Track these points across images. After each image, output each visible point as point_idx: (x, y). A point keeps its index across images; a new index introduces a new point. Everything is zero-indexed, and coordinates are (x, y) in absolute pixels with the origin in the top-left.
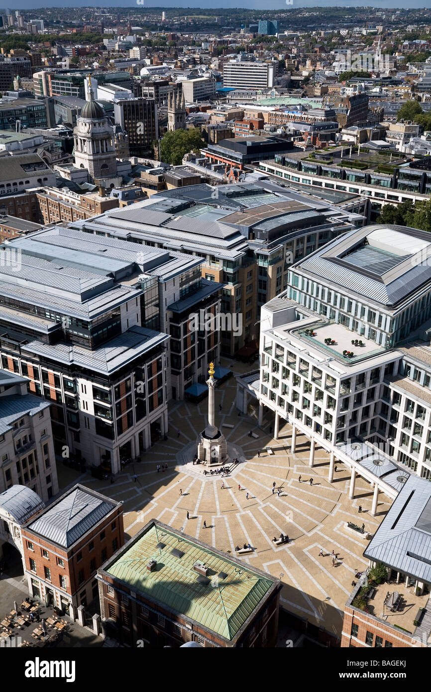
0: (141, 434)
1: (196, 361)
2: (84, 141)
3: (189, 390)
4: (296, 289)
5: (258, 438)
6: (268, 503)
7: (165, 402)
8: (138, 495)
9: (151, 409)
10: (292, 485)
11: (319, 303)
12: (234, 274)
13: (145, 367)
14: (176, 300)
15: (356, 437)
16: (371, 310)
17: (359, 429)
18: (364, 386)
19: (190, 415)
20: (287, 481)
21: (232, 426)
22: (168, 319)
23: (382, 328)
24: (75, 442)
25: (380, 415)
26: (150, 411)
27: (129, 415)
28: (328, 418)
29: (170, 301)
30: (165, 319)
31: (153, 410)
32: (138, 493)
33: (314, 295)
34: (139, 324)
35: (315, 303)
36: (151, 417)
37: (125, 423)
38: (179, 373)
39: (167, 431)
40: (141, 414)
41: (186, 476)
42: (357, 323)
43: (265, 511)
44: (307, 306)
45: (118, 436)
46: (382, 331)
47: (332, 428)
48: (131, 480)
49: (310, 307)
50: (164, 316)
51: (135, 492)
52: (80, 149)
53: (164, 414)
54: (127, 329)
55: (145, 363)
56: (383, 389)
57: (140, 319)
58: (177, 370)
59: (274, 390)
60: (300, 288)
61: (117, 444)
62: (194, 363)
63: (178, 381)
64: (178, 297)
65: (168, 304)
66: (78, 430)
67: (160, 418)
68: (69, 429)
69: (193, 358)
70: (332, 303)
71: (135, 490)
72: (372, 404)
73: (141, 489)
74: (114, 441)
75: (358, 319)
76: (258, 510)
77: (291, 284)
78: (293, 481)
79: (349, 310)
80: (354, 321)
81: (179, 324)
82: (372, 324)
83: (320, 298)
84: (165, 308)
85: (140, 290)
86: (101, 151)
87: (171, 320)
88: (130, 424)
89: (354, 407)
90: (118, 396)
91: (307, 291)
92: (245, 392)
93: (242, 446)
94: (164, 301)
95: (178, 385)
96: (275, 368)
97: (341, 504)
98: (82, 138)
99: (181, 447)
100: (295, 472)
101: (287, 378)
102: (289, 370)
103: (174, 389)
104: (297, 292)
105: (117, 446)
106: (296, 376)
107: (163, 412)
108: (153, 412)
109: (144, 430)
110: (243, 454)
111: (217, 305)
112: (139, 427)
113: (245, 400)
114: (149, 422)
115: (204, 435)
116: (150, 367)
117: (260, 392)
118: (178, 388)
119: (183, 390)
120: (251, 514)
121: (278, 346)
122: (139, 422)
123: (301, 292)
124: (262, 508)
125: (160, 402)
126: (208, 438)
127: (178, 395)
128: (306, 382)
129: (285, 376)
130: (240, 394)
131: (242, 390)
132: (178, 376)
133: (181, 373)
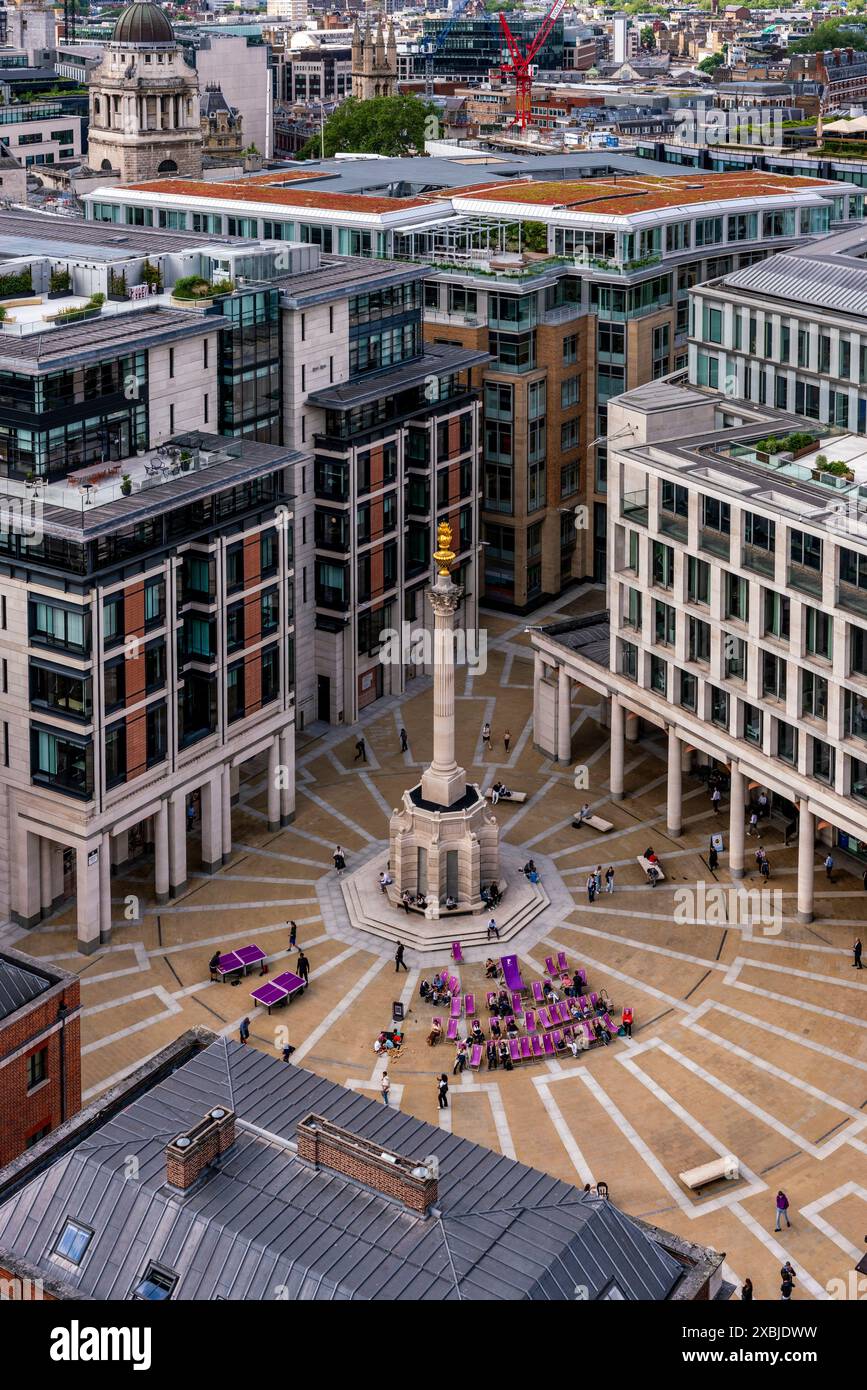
0: (196, 799)
1: (399, 591)
2: (117, 98)
4: (717, 350)
5: (609, 831)
6: (654, 1042)
7: (285, 695)
8: (165, 1015)
9: (237, 712)
10: (740, 978)
11: (792, 378)
12: (523, 338)
13: (218, 547)
14: (337, 380)
20: (721, 967)
22: (308, 436)
26: (232, 719)
27: (154, 715)
29: (318, 380)
30: (298, 433)
31: (243, 716)
32: (165, 1008)
33: (776, 357)
34: (212, 428)
35: (782, 383)
36: (233, 740)
37: (137, 739)
38: (341, 626)
39: (289, 808)
40: (198, 721)
41: (348, 953)
43: (643, 1067)
44: (755, 398)
45: (110, 786)
48: (146, 966)
49: (763, 400)
50: (297, 423)
51: (157, 1005)
52: (103, 123)
53: (282, 741)
54: (168, 436)
55: (217, 534)
57: (214, 416)
58: (337, 615)
59: (660, 652)
60: (728, 343)
61: (103, 820)
62: (393, 598)
63: (339, 655)
65: (312, 388)
67: (266, 750)
69: (389, 583)
70: (834, 371)
71: (154, 997)
73: (179, 994)
74: (91, 805)
76: (619, 1065)
77: (699, 337)
78: (745, 968)
81: (344, 450)
83: (794, 361)
84: (298, 398)
85: (217, 318)
86: (159, 128)
87: (319, 441)
88: (155, 754)
90: (117, 633)
91: (752, 350)
92: (562, 680)
93: (556, 855)
94: (297, 372)
95: (339, 665)
96: (661, 573)
98: (111, 92)
100: (749, 937)
101: (704, 596)
102: (707, 566)
103: (324, 683)
104: (722, 357)
105: (101, 831)
106: (733, 583)
107: (278, 732)
108: (240, 724)
109: (207, 785)
110: (560, 883)
111: (467, 417)
112: (189, 772)
113: (564, 708)
114: (229, 760)
115: (417, 797)
116: (236, 554)
117: (613, 667)
118: (339, 683)
119: (353, 685)
120: (589, 1081)
121: (667, 488)
122: (190, 752)
123: (731, 354)
124: (635, 1059)
125: (269, 694)
126: (432, 807)
127: (337, 706)
128: (769, 595)
129: (698, 591)
130: (543, 696)
131: (551, 677)
132: (339, 635)
133: (347, 623)
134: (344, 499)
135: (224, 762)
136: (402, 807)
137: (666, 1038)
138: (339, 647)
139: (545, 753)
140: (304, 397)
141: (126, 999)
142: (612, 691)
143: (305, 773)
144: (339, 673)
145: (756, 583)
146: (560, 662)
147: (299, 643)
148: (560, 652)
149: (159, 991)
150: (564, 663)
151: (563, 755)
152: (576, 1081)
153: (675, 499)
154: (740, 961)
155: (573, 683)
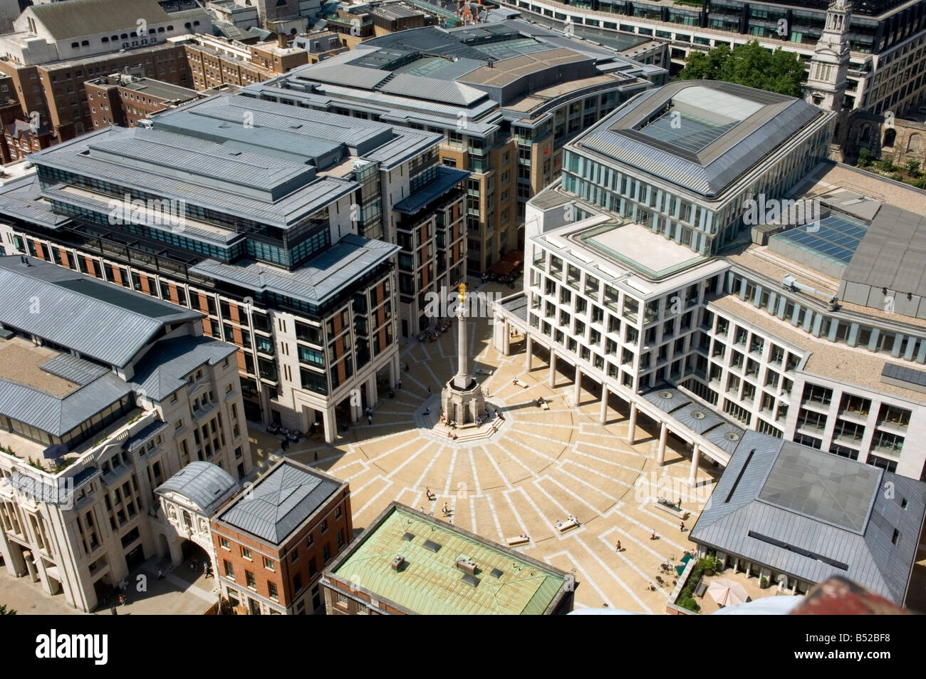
0: (364, 387)
4: (575, 177)
5: (526, 387)
6: (546, 476)
7: (395, 341)
8: (364, 471)
9: (377, 351)
10: (578, 450)
11: (608, 195)
12: (484, 156)
13: (367, 292)
14: (405, 196)
15: (665, 382)
17: (669, 370)
18: (676, 310)
20: (570, 445)
22: (394, 224)
23: (701, 228)
24: (271, 399)
25: (698, 349)
26: (375, 354)
27: (348, 361)
28: (628, 356)
29: (397, 198)
30: (390, 223)
31: (380, 352)
32: (364, 468)
33: (602, 185)
34: (354, 232)
35: (603, 196)
36: (377, 363)
37: (342, 371)
38: (412, 300)
40: (363, 358)
41: (430, 443)
42: (665, 222)
43: (542, 486)
44: (592, 200)
45: (334, 388)
46: (700, 233)
47: (633, 370)
48: (354, 451)
49: (595, 202)
50: (389, 219)
51: (361, 467)
53: (394, 358)
54: (338, 239)
55: (367, 287)
56: (702, 313)
57: (356, 225)
59: (548, 320)
60: (581, 175)
61: (332, 401)
62: (432, 285)
63: (411, 312)
64: (407, 192)
65: (395, 202)
66: (275, 383)
67: (389, 364)
68: (262, 382)
69: (430, 278)
70: (627, 195)
71: (359, 464)
72: (687, 334)
73: (368, 462)
74: (327, 396)
75: (666, 217)
76: (533, 485)
77: (566, 169)
78: (580, 445)
79: (653, 204)
80: (659, 219)
81: (410, 230)
82: (686, 223)
83: (610, 188)
84: (389, 208)
85: (354, 183)
87: (399, 225)
88: (349, 373)
89: (664, 339)
91: (592, 179)
92: (506, 324)
93: (505, 399)
94: (388, 197)
95: (411, 317)
96: (550, 289)
97: (646, 474)
99: (419, 402)
100: (580, 432)
101: (568, 303)
104: (577, 181)
105: (332, 405)
106: (580, 299)
107: (393, 355)
108: (379, 355)
109: (368, 381)
111: (461, 203)
112: (361, 377)
114: (375, 370)
115: (452, 385)
116: (374, 292)
117: (528, 322)
119: (417, 323)
120: (523, 492)
122: (361, 370)
123: (581, 180)
124: (539, 483)
125: (389, 342)
126: (458, 389)
128: (595, 307)
129: (565, 300)
130: (499, 328)
134: (411, 250)
135: (373, 371)
136: (446, 387)
137: (551, 475)
138: (410, 308)
139: (498, 350)
140: (392, 207)
142: (527, 332)
145: (590, 302)
148: (505, 312)
150: (506, 318)
151: (506, 352)
152: (519, 492)
154: (578, 442)
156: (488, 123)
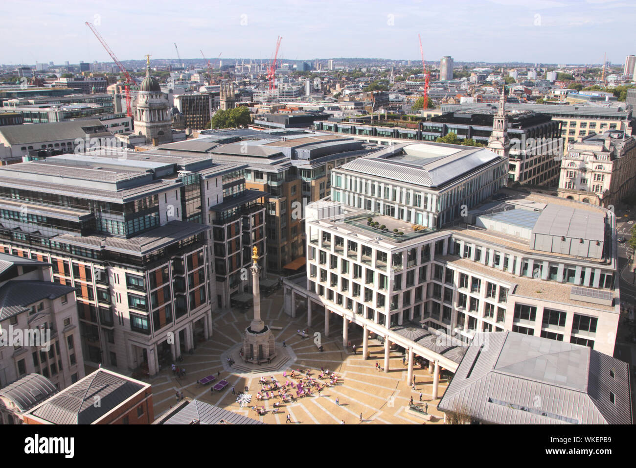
0: (182, 333)
2: (143, 111)
3: (235, 298)
4: (339, 189)
7: (208, 301)
9: (193, 306)
11: (363, 198)
12: (278, 187)
13: (185, 257)
14: (219, 202)
15: (410, 321)
16: (417, 193)
17: (412, 312)
18: (415, 264)
19: (236, 321)
21: (281, 328)
22: (211, 220)
23: (429, 209)
24: (109, 344)
25: (432, 297)
26: (192, 309)
27: (168, 308)
28: (381, 300)
29: (213, 202)
30: (208, 220)
31: (195, 308)
33: (358, 191)
34: (180, 219)
35: (360, 200)
36: (193, 315)
37: (163, 316)
38: (224, 280)
39: (211, 335)
40: (181, 311)
42: (403, 210)
44: (351, 204)
45: (155, 331)
46: (428, 212)
47: (386, 310)
48: (170, 381)
49: (354, 206)
50: (207, 217)
52: (139, 119)
53: (207, 315)
54: (166, 222)
55: (184, 253)
56: (434, 268)
57: (180, 215)
58: (223, 276)
59: (322, 284)
60: (343, 187)
61: (154, 340)
63: (224, 289)
64: (221, 200)
65: (211, 205)
66: (112, 328)
67: (204, 318)
68: (103, 328)
70: (376, 195)
72: (424, 284)
73: (181, 389)
74: (150, 336)
75: (403, 206)
77: (334, 185)
78: (348, 374)
79: (394, 199)
80: (399, 209)
81: (222, 225)
82: (418, 208)
83: (363, 192)
84: (207, 208)
85: (180, 183)
86: (157, 120)
87: (214, 222)
88: (169, 320)
89: (407, 287)
90: (154, 284)
91: (351, 189)
92: (293, 293)
94: (207, 200)
95: (224, 292)
96: (323, 260)
97: (399, 391)
98: (141, 109)
99: (226, 349)
100: (348, 365)
101: (336, 266)
102: (337, 257)
103: (219, 297)
104: (341, 192)
105: (154, 343)
106: (345, 263)
107: (206, 312)
108: (194, 310)
109: (185, 329)
110: (293, 352)
111: (261, 214)
112: (180, 325)
113: (293, 301)
114: (192, 321)
115: (249, 330)
116: (190, 259)
117: (308, 289)
118: (224, 296)
119: (229, 298)
120: (303, 407)
121: (324, 233)
122: (179, 319)
123: (345, 191)
124: (315, 400)
125: (203, 301)
126: (254, 332)
127: (224, 304)
128: (355, 266)
129: (334, 265)
130: (287, 297)
131: (289, 292)
132: (223, 283)
133: (226, 278)
134: (224, 240)
135: (190, 322)
136: (245, 332)
138: (224, 286)
139: (287, 315)
140: (210, 208)
141: (165, 391)
142: (308, 296)
143: (215, 324)
144: (224, 294)
145: (351, 262)
146: (292, 288)
147: (211, 285)
148: (292, 285)
149: (175, 388)
150: (293, 288)
151: (293, 315)
152: (299, 406)
153: (326, 236)
154: (346, 371)
155: (296, 294)
156: (282, 166)
